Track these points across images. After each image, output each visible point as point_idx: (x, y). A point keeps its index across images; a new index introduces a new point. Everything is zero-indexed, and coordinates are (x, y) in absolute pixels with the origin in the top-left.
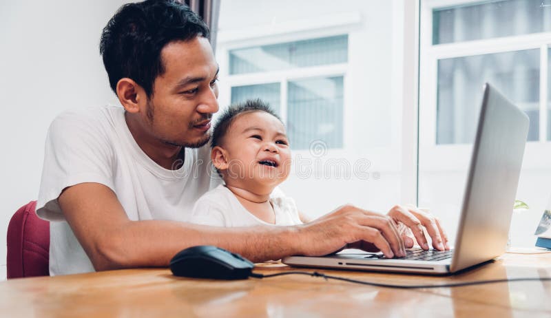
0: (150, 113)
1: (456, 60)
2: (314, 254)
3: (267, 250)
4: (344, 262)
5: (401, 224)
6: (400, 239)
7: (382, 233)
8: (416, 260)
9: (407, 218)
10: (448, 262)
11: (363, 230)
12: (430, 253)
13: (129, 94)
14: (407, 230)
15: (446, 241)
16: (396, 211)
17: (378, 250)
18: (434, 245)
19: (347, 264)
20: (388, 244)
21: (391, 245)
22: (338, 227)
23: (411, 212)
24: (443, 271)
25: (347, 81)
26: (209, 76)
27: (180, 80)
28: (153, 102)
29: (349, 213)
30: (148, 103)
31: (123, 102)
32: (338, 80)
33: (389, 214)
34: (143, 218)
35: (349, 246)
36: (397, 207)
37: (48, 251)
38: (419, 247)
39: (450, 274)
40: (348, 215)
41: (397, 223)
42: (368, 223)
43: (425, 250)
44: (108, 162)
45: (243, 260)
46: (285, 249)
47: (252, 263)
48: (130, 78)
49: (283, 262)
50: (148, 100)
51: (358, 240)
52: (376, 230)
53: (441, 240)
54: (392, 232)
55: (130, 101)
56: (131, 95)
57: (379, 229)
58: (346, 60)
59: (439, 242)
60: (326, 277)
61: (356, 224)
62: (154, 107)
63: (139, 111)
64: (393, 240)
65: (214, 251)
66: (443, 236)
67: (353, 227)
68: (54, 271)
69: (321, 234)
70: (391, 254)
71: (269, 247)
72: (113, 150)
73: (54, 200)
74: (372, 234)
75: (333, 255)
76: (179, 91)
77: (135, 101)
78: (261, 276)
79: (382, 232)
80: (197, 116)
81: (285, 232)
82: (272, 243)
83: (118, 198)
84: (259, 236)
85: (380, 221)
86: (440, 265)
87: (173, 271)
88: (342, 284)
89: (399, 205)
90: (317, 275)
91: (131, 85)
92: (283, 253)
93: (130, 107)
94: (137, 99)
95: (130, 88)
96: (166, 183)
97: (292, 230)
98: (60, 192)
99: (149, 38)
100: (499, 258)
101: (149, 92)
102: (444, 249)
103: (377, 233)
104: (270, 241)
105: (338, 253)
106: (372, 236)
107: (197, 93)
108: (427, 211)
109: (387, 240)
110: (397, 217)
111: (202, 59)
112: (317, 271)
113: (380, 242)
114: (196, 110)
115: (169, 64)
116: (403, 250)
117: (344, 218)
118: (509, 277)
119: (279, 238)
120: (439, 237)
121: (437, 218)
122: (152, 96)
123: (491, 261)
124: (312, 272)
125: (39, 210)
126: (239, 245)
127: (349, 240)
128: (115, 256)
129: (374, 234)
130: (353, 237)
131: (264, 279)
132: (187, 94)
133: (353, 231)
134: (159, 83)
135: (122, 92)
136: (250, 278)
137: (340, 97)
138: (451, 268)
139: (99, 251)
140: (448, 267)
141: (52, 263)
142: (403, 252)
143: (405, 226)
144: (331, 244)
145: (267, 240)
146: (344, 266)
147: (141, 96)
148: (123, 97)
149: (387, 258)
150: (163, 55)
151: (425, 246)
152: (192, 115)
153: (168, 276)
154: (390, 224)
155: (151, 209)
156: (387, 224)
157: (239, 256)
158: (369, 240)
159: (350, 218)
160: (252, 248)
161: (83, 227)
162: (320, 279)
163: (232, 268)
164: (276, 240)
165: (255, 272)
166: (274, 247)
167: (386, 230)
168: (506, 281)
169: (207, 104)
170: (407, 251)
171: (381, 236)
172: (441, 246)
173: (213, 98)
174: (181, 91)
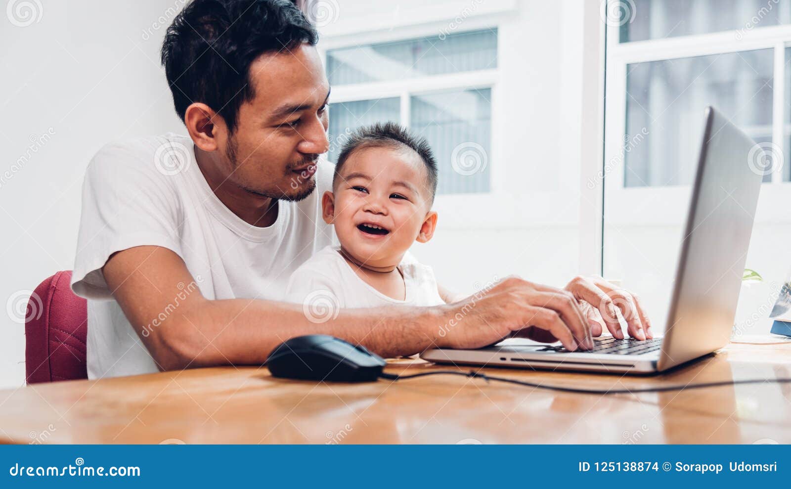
0: (232, 153)
1: (652, 64)
2: (466, 346)
3: (400, 340)
4: (508, 356)
5: (584, 302)
6: (586, 325)
7: (560, 317)
8: (609, 353)
9: (593, 294)
10: (655, 356)
11: (534, 312)
12: (625, 345)
13: (202, 125)
14: (592, 311)
15: (648, 327)
16: (577, 285)
17: (555, 340)
18: (630, 333)
19: (512, 359)
20: (569, 331)
21: (573, 332)
22: (501, 309)
23: (598, 285)
24: (648, 368)
25: (496, 94)
26: (316, 101)
27: (275, 109)
28: (236, 139)
29: (514, 288)
30: (229, 139)
31: (194, 136)
32: (484, 93)
33: (568, 289)
34: (221, 297)
35: (514, 334)
36: (578, 279)
37: (85, 342)
38: (609, 335)
39: (657, 372)
40: (513, 291)
41: (579, 302)
42: (540, 302)
43: (618, 340)
44: (173, 217)
45: (370, 355)
46: (424, 338)
47: (380, 358)
48: (203, 102)
49: (421, 357)
50: (229, 135)
51: (528, 326)
52: (553, 312)
53: (640, 325)
54: (575, 314)
55: (203, 135)
56: (205, 127)
57: (558, 311)
58: (495, 65)
59: (638, 328)
60: (488, 379)
61: (524, 304)
62: (238, 144)
63: (217, 149)
64: (577, 326)
65: (329, 342)
66: (643, 319)
67: (520, 308)
68: (93, 369)
69: (475, 317)
70: (574, 346)
71: (403, 337)
72: (178, 197)
73: (96, 271)
74: (546, 318)
75: (491, 347)
76: (273, 124)
77: (210, 135)
78: (394, 378)
79: (561, 314)
80: (298, 157)
81: (425, 315)
82: (406, 330)
83: (187, 267)
84: (389, 320)
85: (559, 299)
86: (643, 361)
87: (271, 370)
88: (511, 389)
89: (581, 276)
90: (474, 375)
91: (205, 112)
92: (423, 344)
93: (203, 143)
94: (213, 131)
95: (203, 117)
96: (252, 245)
97: (434, 312)
98: (106, 259)
99: (233, 48)
100: (722, 350)
101: (232, 123)
102: (644, 338)
103: (554, 317)
104: (404, 328)
105: (498, 344)
106: (548, 321)
107: (299, 125)
108: (618, 284)
109: (568, 326)
110: (580, 292)
111: (307, 79)
112: (474, 369)
113: (559, 329)
114: (297, 149)
115: (260, 84)
116: (589, 339)
117: (507, 296)
118: (735, 378)
119: (416, 324)
120: (638, 322)
121: (635, 295)
122: (236, 130)
123: (711, 355)
124: (467, 371)
125: (76, 285)
126: (362, 333)
127: (515, 326)
128: (186, 350)
129: (550, 318)
130: (522, 323)
131: (400, 381)
132: (285, 128)
133: (521, 314)
134: (246, 112)
135: (194, 123)
136: (380, 379)
137: (486, 118)
138: (658, 364)
139: (164, 343)
140: (654, 364)
141: (91, 358)
142: (589, 343)
143: (590, 306)
144: (489, 332)
145: (401, 327)
146: (508, 362)
147: (220, 129)
148: (194, 129)
149: (567, 351)
150: (252, 72)
151: (618, 334)
152: (291, 156)
153: (265, 378)
154: (572, 303)
155: (233, 283)
156: (569, 304)
157: (365, 349)
158: (544, 326)
159: (517, 296)
160: (379, 338)
161: (141, 308)
162: (480, 381)
163: (355, 367)
164: (413, 327)
165: (387, 371)
166: (410, 337)
167: (567, 312)
168: (731, 383)
169: (312, 141)
170: (595, 341)
171: (560, 320)
172: (641, 334)
173: (321, 131)
174: (277, 123)
